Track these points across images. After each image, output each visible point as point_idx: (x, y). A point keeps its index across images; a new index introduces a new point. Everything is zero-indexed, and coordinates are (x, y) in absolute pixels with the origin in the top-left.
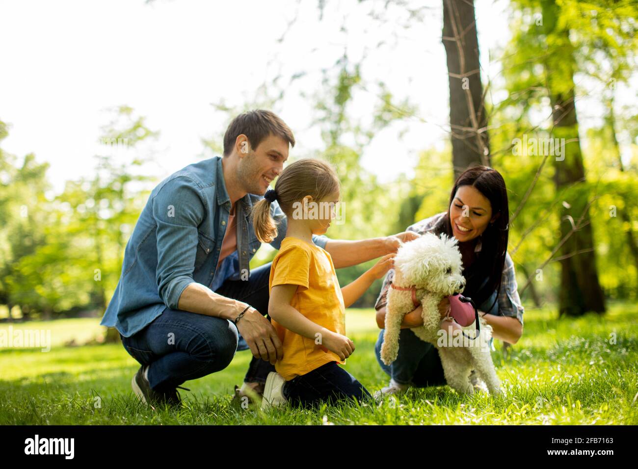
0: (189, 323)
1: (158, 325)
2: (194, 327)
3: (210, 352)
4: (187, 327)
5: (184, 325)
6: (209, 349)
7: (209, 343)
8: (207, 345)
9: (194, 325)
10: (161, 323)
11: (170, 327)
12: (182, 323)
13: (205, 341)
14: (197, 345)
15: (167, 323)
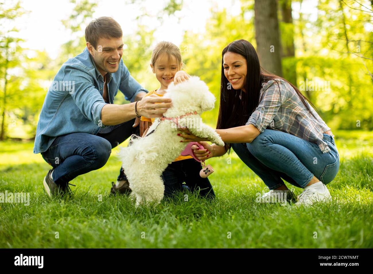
0: (83, 140)
1: (65, 143)
2: (86, 142)
3: (93, 157)
4: (82, 142)
5: (80, 141)
6: (93, 155)
7: (94, 151)
8: (93, 153)
9: (86, 141)
10: (67, 141)
11: (72, 143)
12: (79, 141)
13: (92, 150)
14: (86, 152)
15: (70, 141)
